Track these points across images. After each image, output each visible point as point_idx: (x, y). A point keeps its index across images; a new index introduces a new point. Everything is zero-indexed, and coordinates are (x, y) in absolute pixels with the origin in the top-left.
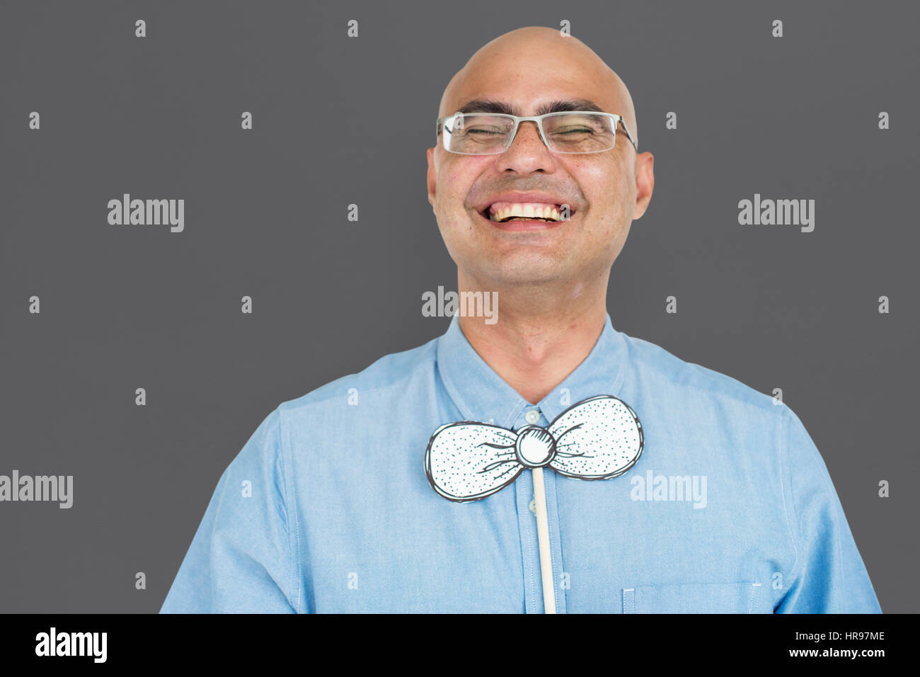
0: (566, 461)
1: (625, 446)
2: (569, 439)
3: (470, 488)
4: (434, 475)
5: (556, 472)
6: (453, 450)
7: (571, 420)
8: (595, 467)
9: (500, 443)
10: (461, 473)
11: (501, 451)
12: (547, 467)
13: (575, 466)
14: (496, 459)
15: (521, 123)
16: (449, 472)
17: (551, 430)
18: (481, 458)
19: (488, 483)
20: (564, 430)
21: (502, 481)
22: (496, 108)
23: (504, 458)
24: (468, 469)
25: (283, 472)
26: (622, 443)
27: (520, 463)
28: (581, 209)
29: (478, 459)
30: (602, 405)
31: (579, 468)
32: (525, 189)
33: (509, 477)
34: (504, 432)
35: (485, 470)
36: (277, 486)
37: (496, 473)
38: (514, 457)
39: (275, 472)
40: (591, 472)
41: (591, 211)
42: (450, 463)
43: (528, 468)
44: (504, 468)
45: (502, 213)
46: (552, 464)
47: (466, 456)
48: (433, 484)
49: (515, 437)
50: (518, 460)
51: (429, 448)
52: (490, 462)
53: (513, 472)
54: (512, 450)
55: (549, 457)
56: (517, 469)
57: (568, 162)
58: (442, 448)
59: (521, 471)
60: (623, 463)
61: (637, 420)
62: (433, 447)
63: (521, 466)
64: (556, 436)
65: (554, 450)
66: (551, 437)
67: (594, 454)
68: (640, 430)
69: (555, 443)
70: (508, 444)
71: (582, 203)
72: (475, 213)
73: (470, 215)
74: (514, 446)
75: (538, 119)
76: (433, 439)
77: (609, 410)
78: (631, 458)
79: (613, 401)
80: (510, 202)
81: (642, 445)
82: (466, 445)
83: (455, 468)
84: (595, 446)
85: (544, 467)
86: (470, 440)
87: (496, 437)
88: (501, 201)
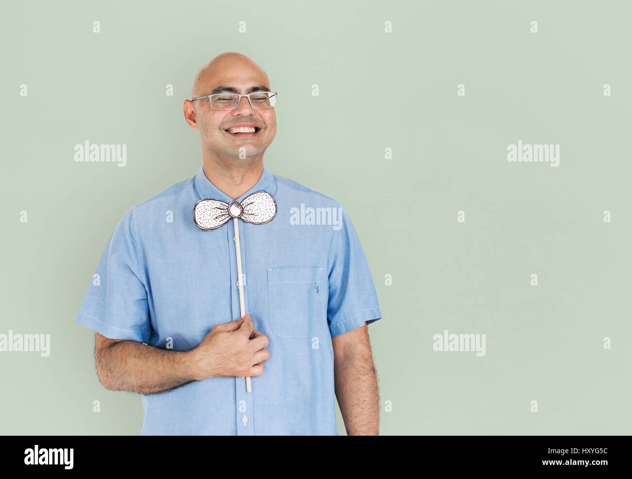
0: (247, 216)
1: (270, 212)
2: (248, 208)
3: (211, 225)
4: (197, 220)
5: (243, 220)
6: (204, 210)
7: (250, 200)
8: (258, 220)
9: (222, 208)
10: (207, 219)
11: (223, 211)
12: (239, 218)
13: (251, 219)
14: (220, 214)
15: (242, 97)
16: (202, 218)
17: (241, 204)
18: (215, 213)
19: (217, 223)
20: (247, 204)
21: (223, 222)
22: (230, 90)
23: (224, 213)
24: (210, 218)
25: (134, 229)
26: (269, 210)
27: (230, 216)
28: (263, 127)
29: (213, 214)
30: (262, 195)
31: (252, 219)
32: (245, 122)
33: (225, 221)
34: (224, 203)
35: (216, 218)
36: (131, 234)
37: (220, 219)
38: (227, 214)
39: (130, 229)
40: (256, 221)
41: (268, 129)
42: (202, 215)
43: (232, 218)
44: (223, 217)
45: (235, 131)
46: (242, 217)
47: (209, 213)
48: (196, 223)
49: (228, 205)
50: (229, 215)
51: (195, 209)
52: (218, 215)
53: (227, 219)
54: (227, 210)
55: (240, 214)
56: (229, 218)
57: (260, 112)
58: (199, 209)
59: (230, 219)
60: (269, 218)
61: (275, 202)
62: (196, 209)
63: (230, 217)
64: (243, 207)
65: (242, 212)
66: (242, 206)
67: (258, 214)
68: (276, 206)
69: (243, 209)
70: (225, 208)
71: (264, 126)
72: (223, 131)
73: (221, 132)
74: (228, 209)
75: (248, 96)
76: (196, 205)
77: (264, 197)
78: (272, 216)
79: (266, 194)
80: (239, 127)
81: (276, 211)
82: (209, 208)
83: (205, 217)
84: (259, 211)
85: (238, 218)
86: (210, 206)
87: (221, 205)
88: (235, 127)
